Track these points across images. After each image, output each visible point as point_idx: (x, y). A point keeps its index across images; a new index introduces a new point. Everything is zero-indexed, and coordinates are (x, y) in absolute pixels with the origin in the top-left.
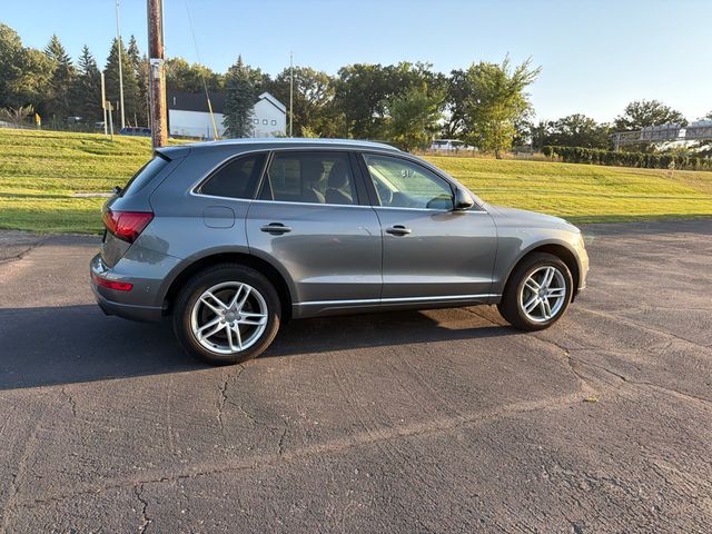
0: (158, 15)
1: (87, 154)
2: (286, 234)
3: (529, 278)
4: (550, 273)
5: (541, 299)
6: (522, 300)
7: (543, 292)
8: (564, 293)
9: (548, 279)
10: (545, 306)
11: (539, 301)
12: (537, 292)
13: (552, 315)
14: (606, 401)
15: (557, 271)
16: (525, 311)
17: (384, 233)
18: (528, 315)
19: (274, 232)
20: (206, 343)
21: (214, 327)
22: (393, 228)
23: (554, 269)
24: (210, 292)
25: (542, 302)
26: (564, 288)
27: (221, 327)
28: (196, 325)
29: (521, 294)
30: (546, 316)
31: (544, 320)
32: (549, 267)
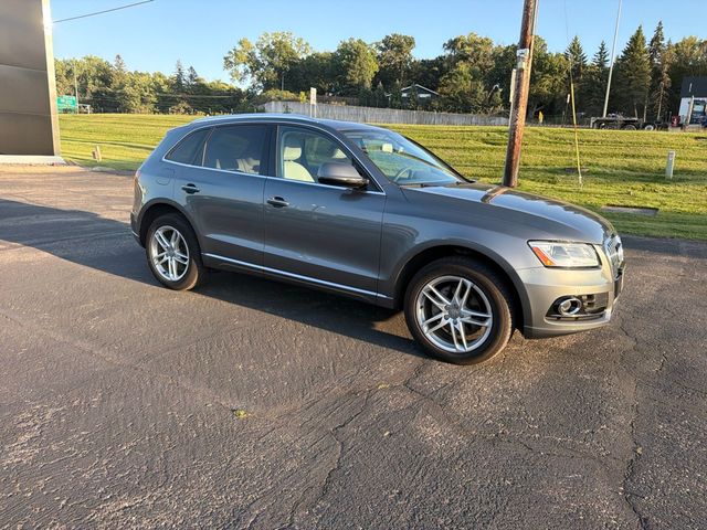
0: (532, 6)
1: (485, 145)
2: (196, 194)
3: (430, 286)
4: (464, 287)
5: (450, 320)
6: (420, 313)
7: (455, 311)
8: (489, 323)
9: (461, 296)
10: (458, 333)
11: (446, 322)
12: (443, 309)
13: (468, 349)
14: (244, 423)
15: (476, 287)
16: (425, 329)
17: (266, 203)
18: (428, 335)
19: (189, 191)
20: (159, 268)
21: (162, 257)
22: (274, 200)
23: (469, 284)
24: (160, 232)
25: (452, 325)
26: (490, 316)
27: (165, 258)
28: (154, 253)
29: (419, 305)
30: (457, 346)
31: (454, 350)
32: (462, 279)
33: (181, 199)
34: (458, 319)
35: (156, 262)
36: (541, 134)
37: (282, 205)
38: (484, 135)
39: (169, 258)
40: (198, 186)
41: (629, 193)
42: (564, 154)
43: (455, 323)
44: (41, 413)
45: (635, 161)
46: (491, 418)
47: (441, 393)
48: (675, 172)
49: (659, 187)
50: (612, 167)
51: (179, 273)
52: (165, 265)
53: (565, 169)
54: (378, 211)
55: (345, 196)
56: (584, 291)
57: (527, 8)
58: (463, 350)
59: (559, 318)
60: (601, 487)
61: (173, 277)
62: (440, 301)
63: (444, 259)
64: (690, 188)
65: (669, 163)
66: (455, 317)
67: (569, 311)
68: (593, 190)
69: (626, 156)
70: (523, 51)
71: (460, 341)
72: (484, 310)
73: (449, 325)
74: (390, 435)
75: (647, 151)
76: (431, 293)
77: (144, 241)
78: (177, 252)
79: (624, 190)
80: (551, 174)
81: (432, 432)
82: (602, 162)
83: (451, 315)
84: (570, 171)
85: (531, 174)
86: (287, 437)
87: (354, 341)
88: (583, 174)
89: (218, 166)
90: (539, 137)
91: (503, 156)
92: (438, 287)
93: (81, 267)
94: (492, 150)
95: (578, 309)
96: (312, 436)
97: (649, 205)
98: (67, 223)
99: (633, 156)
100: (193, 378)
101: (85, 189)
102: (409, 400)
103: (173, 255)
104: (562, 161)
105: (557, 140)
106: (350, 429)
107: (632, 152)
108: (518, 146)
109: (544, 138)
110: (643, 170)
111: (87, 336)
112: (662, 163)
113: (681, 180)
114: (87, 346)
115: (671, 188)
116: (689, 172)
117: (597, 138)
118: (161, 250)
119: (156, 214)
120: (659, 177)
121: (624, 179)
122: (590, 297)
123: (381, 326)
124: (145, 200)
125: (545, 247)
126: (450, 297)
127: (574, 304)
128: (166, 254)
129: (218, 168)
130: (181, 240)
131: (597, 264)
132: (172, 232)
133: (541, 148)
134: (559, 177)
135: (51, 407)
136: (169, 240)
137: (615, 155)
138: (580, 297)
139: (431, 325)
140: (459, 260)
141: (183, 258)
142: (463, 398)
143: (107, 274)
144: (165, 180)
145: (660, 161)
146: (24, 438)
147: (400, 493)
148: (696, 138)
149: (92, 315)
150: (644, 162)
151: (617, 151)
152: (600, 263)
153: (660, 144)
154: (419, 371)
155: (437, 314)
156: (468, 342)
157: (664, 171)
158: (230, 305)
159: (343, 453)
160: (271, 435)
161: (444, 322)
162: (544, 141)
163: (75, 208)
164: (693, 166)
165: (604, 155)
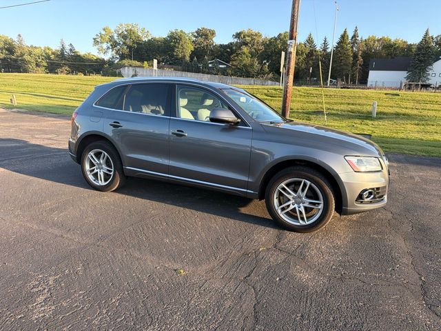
0: (296, 15)
1: (267, 97)
2: (120, 128)
3: (283, 185)
4: (305, 185)
5: (296, 206)
6: (276, 201)
7: (299, 200)
8: (321, 206)
9: (303, 190)
10: (301, 213)
11: (293, 207)
12: (291, 199)
13: (307, 223)
14: (186, 277)
15: (313, 185)
16: (279, 211)
17: (171, 134)
18: (281, 215)
19: (114, 126)
20: (91, 177)
21: (93, 170)
22: (176, 132)
23: (308, 183)
24: (92, 153)
25: (297, 208)
26: (322, 202)
27: (96, 171)
28: (87, 167)
29: (275, 197)
30: (301, 221)
31: (299, 224)
32: (303, 180)
33: (108, 131)
34: (301, 205)
35: (88, 173)
36: (299, 91)
37: (182, 135)
38: (266, 91)
39: (98, 170)
40: (122, 123)
41: (353, 126)
42: (313, 103)
43: (299, 207)
44: (45, 280)
45: (353, 107)
46: (334, 265)
47: (299, 251)
48: (377, 114)
49: (370, 122)
50: (342, 110)
51: (106, 180)
52: (96, 175)
53: (315, 112)
54: (249, 139)
55: (224, 129)
56: (375, 185)
57: (293, 16)
58: (304, 223)
59: (362, 202)
60: (412, 302)
61: (102, 183)
62: (289, 194)
63: (292, 168)
64: (386, 123)
65: (374, 108)
66: (299, 204)
67: (367, 197)
68: (333, 124)
69: (349, 104)
70: (291, 41)
71: (302, 219)
72: (317, 199)
73: (295, 208)
74: (280, 279)
75: (360, 101)
76: (284, 189)
77: (80, 160)
78: (104, 166)
79: (350, 124)
80: (308, 114)
81: (304, 276)
82: (336, 107)
83: (296, 202)
84: (318, 113)
85: (295, 115)
86: (217, 285)
87: (232, 221)
88: (327, 114)
89: (131, 110)
90: (298, 93)
91: (280, 104)
92: (288, 185)
93: (31, 178)
94: (271, 100)
95: (372, 196)
96: (232, 283)
97: (366, 133)
98: (8, 147)
99: (353, 104)
100: (139, 250)
101: (11, 124)
102: (282, 257)
103: (102, 168)
104: (312, 107)
105: (309, 95)
106: (254, 278)
107: (352, 102)
108: (289, 99)
109: (301, 93)
110: (359, 112)
111: (54, 225)
112: (369, 108)
113: (380, 118)
114: (56, 232)
115: (376, 123)
116: (384, 114)
117: (332, 94)
118: (92, 165)
119: (89, 142)
120: (368, 116)
121: (350, 117)
122: (378, 189)
123: (243, 210)
124: (80, 133)
125: (354, 160)
126: (295, 191)
127: (370, 194)
128: (96, 167)
129: (131, 111)
130: (108, 158)
131: (380, 169)
132: (101, 153)
133: (299, 99)
134: (312, 117)
135: (50, 276)
136: (99, 159)
137: (341, 104)
138: (373, 189)
139: (283, 209)
140: (302, 168)
141: (108, 170)
142: (313, 253)
143: (50, 182)
144: (97, 119)
145: (368, 107)
146: (41, 299)
147: (302, 316)
148: (386, 94)
149: (52, 210)
150: (359, 108)
151: (343, 101)
152: (382, 168)
153: (367, 97)
154: (279, 238)
155: (287, 202)
156: (308, 218)
157: (371, 113)
158: (143, 200)
159: (257, 294)
160: (206, 285)
161: (292, 207)
162: (301, 95)
163: (9, 137)
164: (386, 110)
165: (336, 103)
